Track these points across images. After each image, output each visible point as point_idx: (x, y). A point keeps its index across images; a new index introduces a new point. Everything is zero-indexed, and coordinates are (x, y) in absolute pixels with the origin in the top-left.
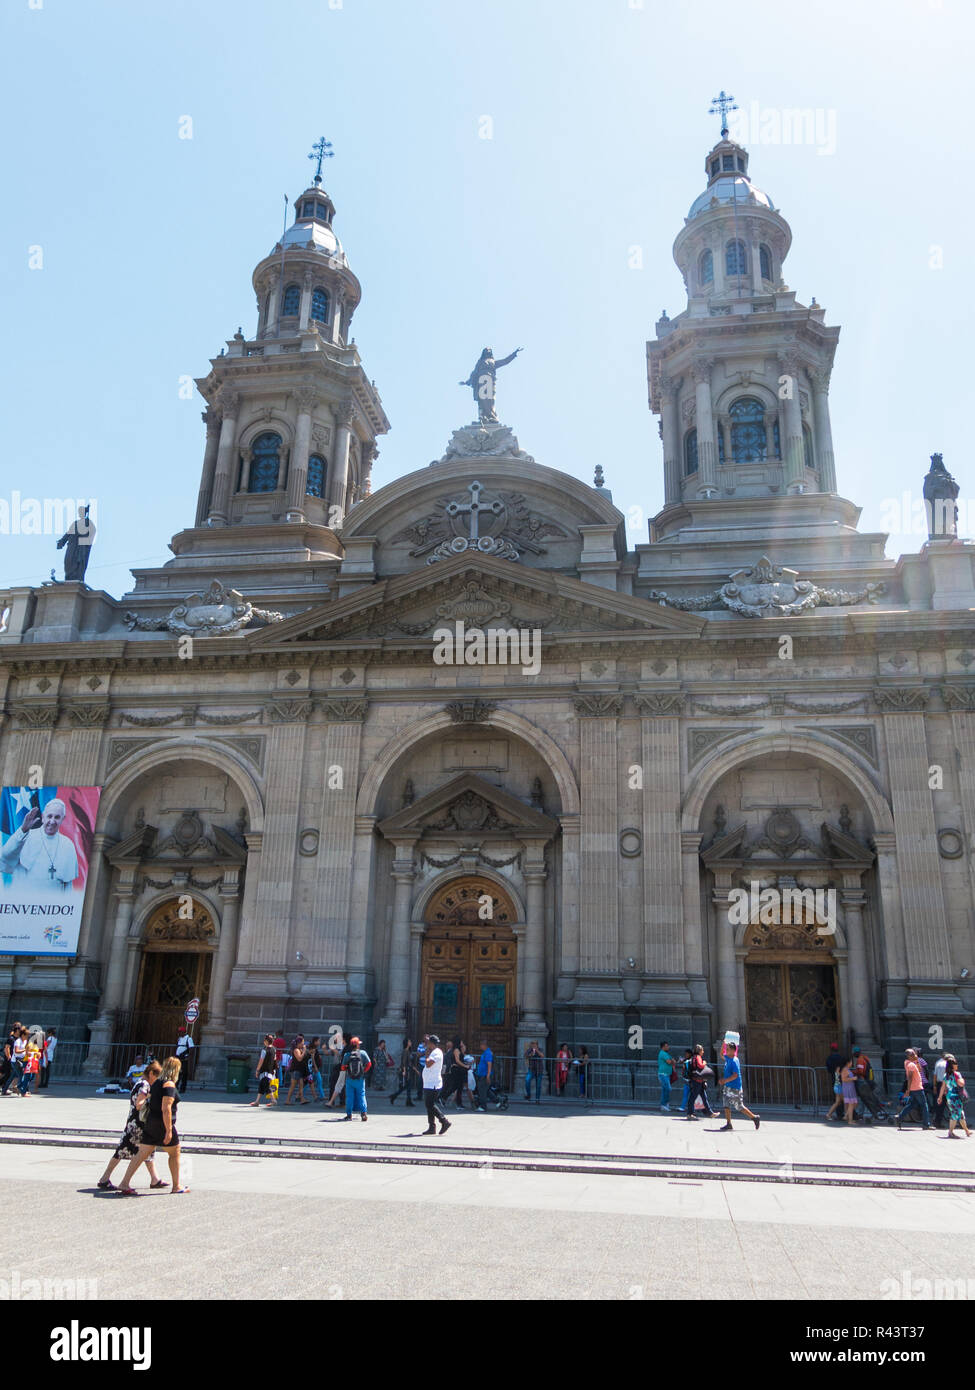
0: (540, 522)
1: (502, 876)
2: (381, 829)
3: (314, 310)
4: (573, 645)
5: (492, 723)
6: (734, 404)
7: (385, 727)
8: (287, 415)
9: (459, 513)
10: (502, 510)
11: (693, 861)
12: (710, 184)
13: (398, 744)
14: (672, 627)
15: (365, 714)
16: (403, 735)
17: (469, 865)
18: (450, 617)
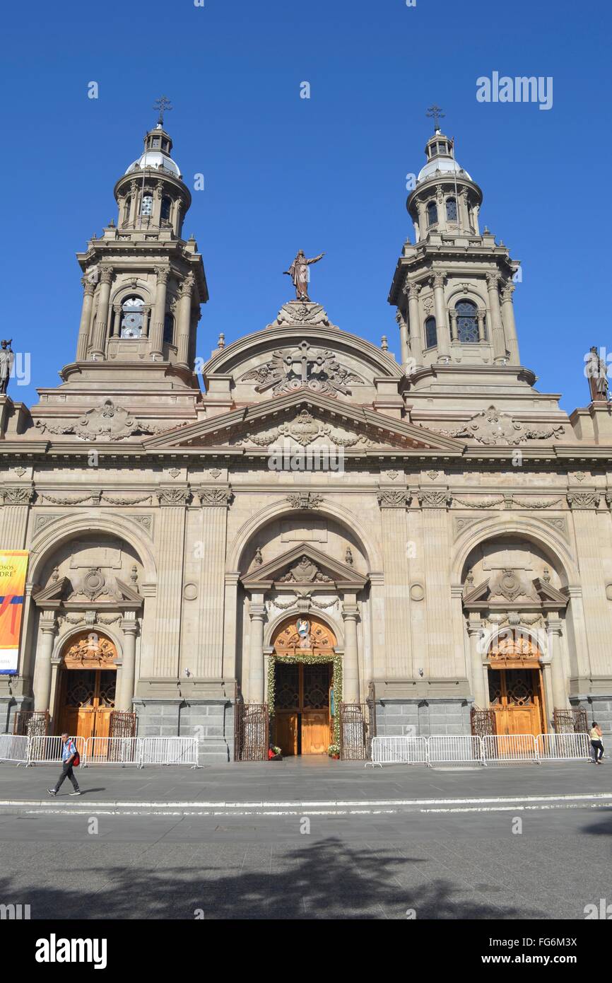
1: (326, 615)
2: (243, 582)
3: (162, 213)
4: (378, 457)
5: (321, 509)
7: (244, 510)
8: (149, 285)
9: (294, 362)
11: (458, 603)
13: (254, 522)
14: (444, 448)
15: (231, 501)
16: (257, 515)
17: (304, 607)
18: (289, 433)
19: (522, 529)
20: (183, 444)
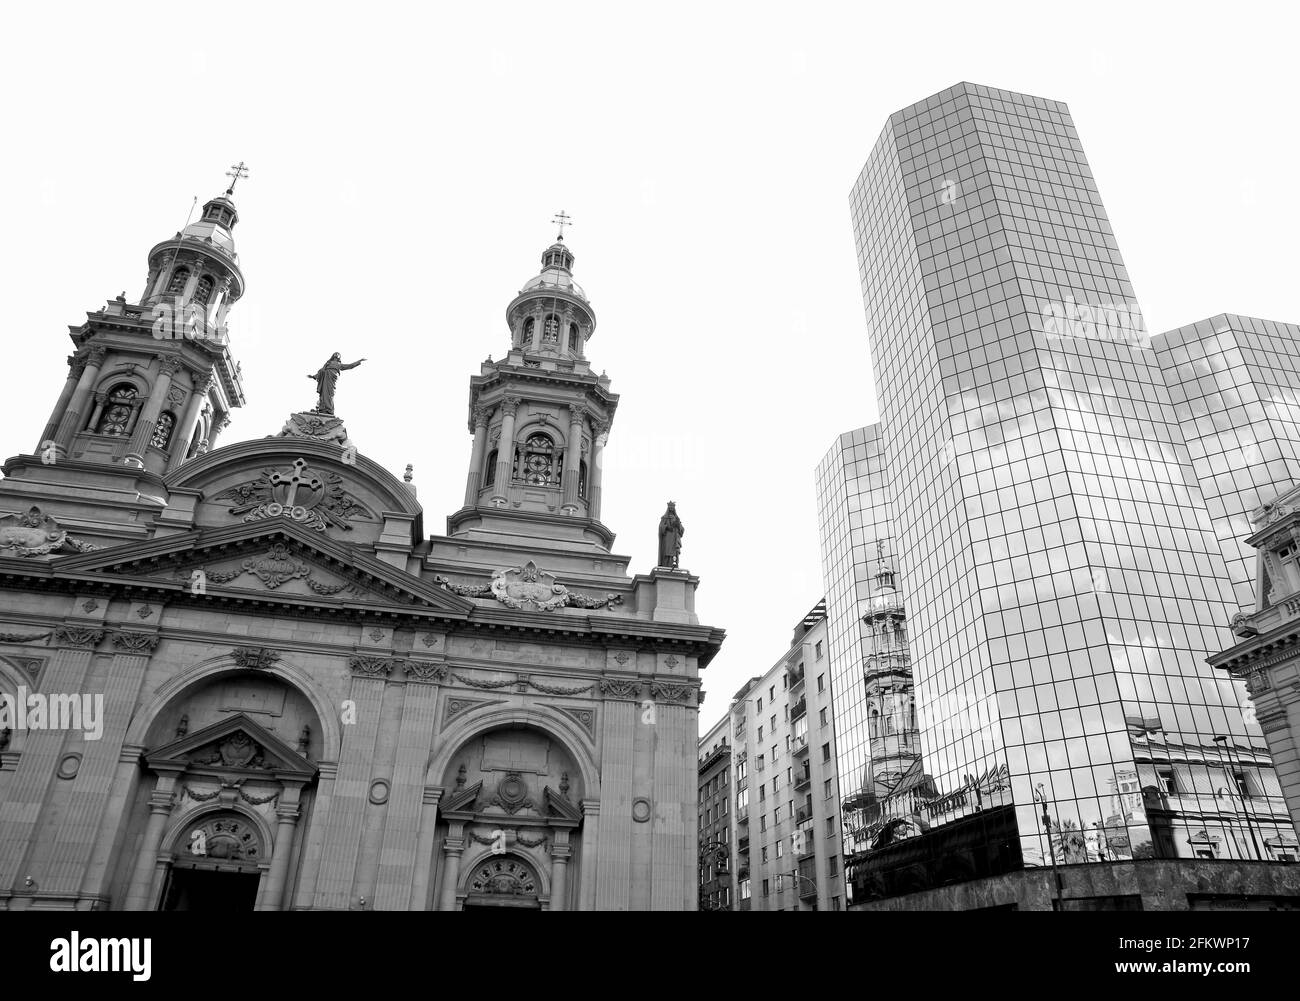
0: (351, 502)
1: (257, 813)
2: (147, 759)
3: (197, 293)
4: (358, 610)
5: (274, 671)
6: (532, 436)
7: (171, 663)
8: (149, 374)
9: (281, 483)
10: (320, 487)
11: (432, 811)
12: (542, 272)
13: (181, 680)
14: (447, 608)
15: (154, 649)
16: (187, 672)
17: (228, 800)
18: (254, 571)
19: (535, 721)
20: (109, 570)
